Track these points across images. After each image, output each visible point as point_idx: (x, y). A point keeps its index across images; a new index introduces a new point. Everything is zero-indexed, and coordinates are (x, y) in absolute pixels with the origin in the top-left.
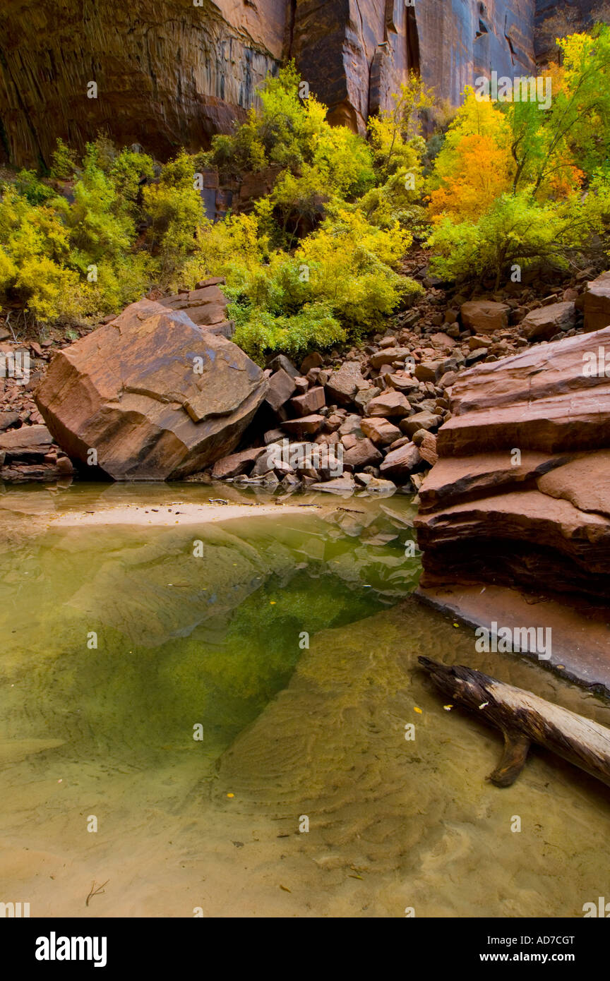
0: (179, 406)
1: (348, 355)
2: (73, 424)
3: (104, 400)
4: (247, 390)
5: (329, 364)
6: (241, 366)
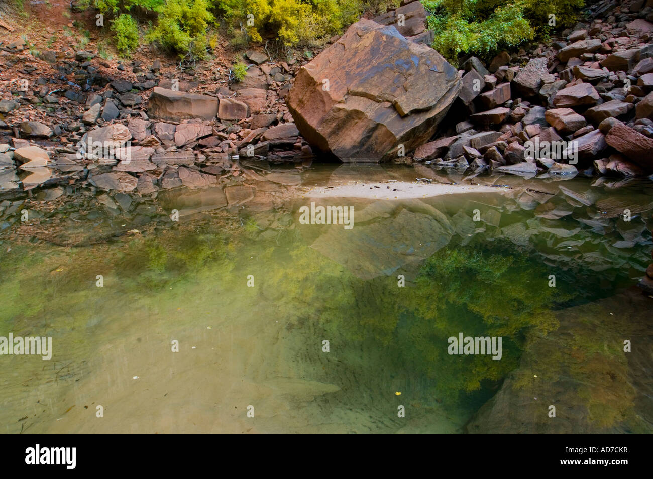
0: (388, 105)
1: (535, 52)
2: (313, 121)
3: (335, 102)
4: (444, 88)
5: (515, 62)
6: (440, 68)
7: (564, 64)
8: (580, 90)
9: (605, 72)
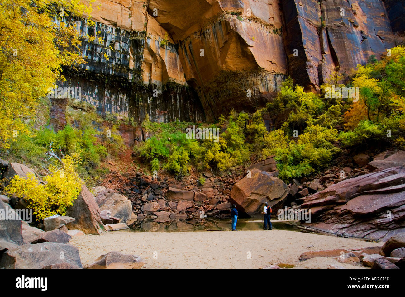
0: (265, 197)
1: (315, 177)
2: (240, 203)
3: (247, 196)
4: (284, 191)
5: (309, 180)
6: (282, 185)
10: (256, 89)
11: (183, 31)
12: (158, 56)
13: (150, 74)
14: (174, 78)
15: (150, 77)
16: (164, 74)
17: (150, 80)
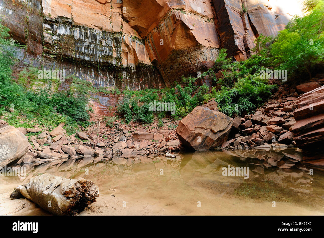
0: (210, 130)
1: (257, 110)
3: (191, 131)
4: (227, 123)
6: (225, 117)
7: (269, 112)
8: (277, 119)
9: (283, 113)
10: (198, 60)
11: (147, 29)
12: (131, 47)
13: (127, 60)
14: (142, 60)
15: (127, 61)
16: (136, 59)
17: (127, 63)
